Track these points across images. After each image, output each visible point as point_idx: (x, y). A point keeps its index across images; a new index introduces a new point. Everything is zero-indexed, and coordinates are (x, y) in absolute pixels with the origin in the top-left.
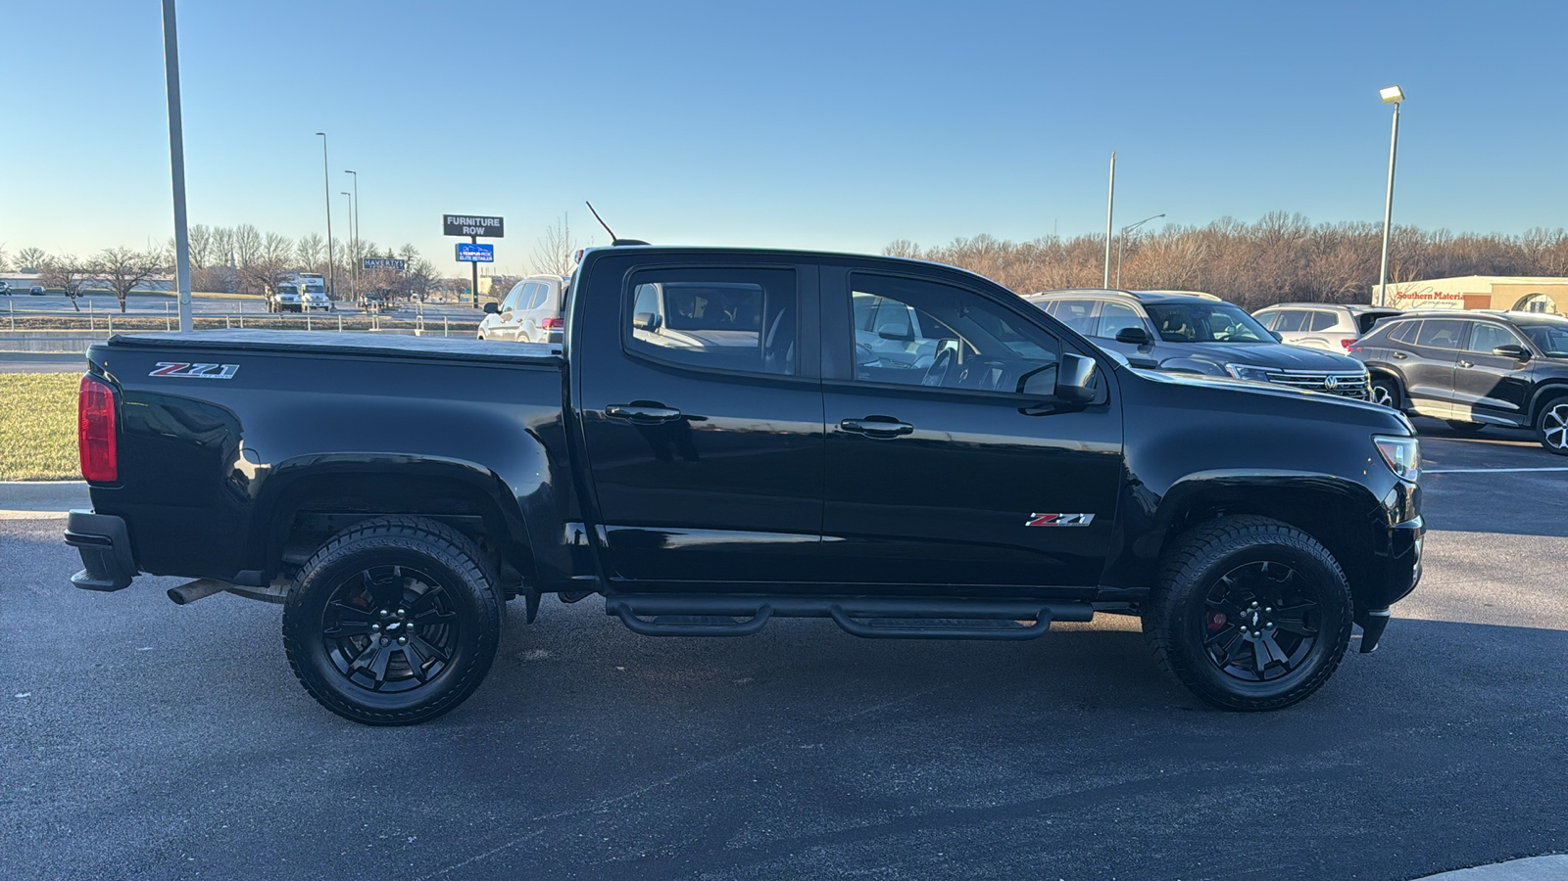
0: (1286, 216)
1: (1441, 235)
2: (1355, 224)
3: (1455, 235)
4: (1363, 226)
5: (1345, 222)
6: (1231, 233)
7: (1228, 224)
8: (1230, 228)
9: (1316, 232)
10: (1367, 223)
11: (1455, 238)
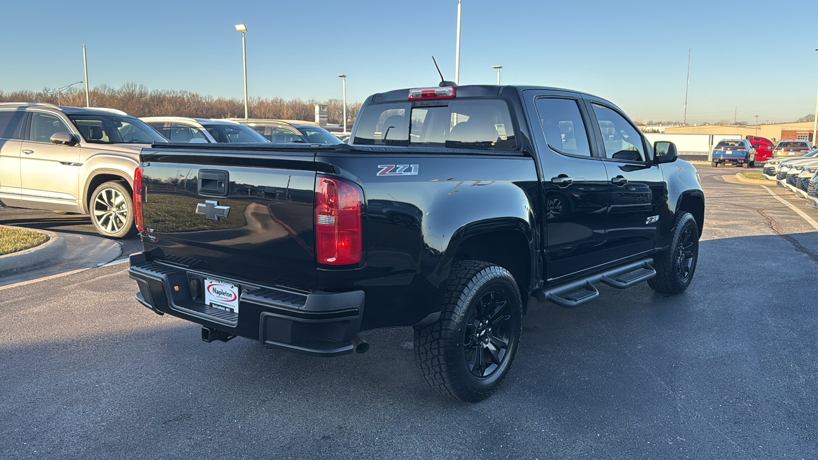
0: (136, 86)
1: (209, 98)
2: (170, 91)
3: (215, 99)
4: (174, 92)
5: (165, 90)
6: (106, 93)
7: (105, 88)
8: (106, 91)
9: (151, 94)
10: (175, 91)
11: (215, 100)
